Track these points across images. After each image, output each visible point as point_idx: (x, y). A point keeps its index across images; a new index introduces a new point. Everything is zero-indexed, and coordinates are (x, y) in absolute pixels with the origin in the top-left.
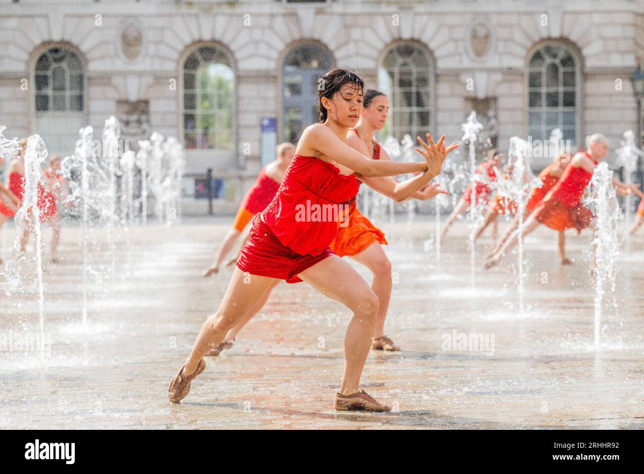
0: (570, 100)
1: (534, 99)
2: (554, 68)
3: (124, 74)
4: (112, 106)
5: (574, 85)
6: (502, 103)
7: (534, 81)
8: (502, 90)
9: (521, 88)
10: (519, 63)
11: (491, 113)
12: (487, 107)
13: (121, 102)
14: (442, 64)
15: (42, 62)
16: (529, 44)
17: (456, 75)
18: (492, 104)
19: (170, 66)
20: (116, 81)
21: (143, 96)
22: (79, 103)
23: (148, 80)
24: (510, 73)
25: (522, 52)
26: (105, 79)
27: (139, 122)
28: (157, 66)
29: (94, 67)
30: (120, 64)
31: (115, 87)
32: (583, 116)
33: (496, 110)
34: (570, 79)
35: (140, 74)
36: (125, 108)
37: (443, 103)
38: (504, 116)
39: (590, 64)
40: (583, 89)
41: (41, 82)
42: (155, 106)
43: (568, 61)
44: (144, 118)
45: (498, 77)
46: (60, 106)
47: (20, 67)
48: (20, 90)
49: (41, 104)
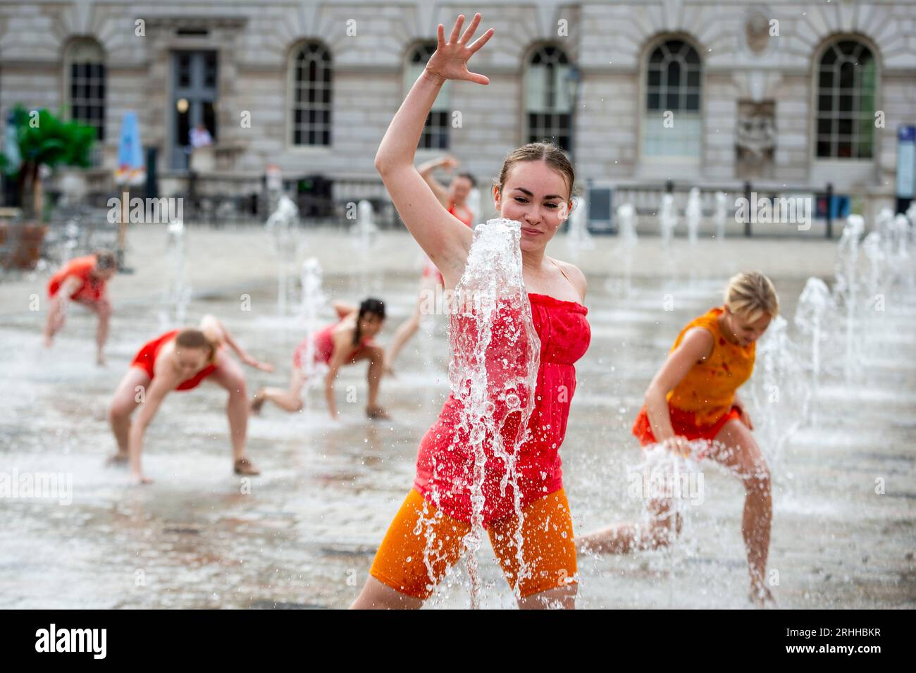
3: (747, 70)
4: (731, 106)
13: (743, 103)
15: (656, 56)
19: (802, 62)
20: (740, 78)
21: (769, 95)
22: (694, 104)
23: (775, 78)
26: (726, 75)
27: (762, 126)
28: (787, 61)
29: (713, 61)
30: (744, 58)
31: (736, 85)
35: (766, 71)
36: (748, 109)
41: (654, 78)
42: (783, 108)
44: (768, 121)
46: (673, 104)
47: (628, 60)
48: (627, 87)
49: (654, 103)
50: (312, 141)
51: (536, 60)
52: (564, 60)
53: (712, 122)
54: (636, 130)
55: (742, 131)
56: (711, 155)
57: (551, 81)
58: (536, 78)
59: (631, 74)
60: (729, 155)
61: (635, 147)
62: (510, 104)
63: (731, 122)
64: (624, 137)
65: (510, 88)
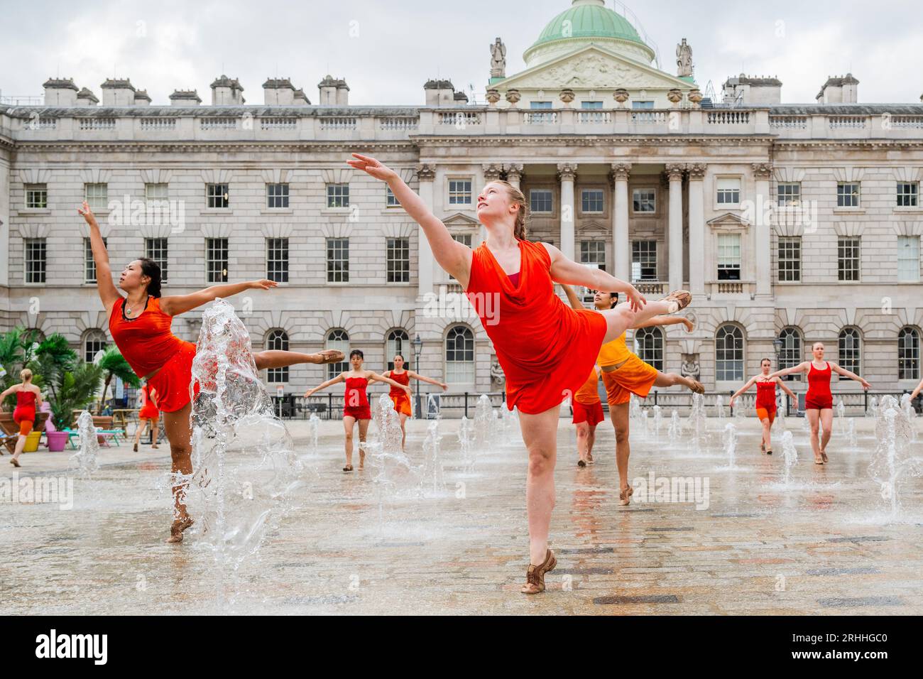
0: (739, 355)
1: (720, 355)
2: (730, 338)
5: (741, 347)
6: (702, 357)
7: (719, 344)
8: (702, 349)
9: (712, 349)
10: (712, 335)
11: (696, 362)
12: (694, 359)
14: (669, 335)
15: (451, 334)
16: (717, 325)
17: (676, 341)
18: (697, 357)
22: (470, 356)
24: (706, 340)
25: (714, 329)
32: (746, 364)
33: (699, 361)
34: (739, 344)
37: (669, 356)
38: (703, 364)
39: (750, 335)
40: (747, 349)
41: (450, 345)
43: (738, 334)
45: (700, 343)
46: (460, 357)
47: (439, 336)
48: (439, 349)
49: (450, 356)
50: (278, 380)
51: (391, 337)
52: (406, 337)
53: (479, 365)
54: (442, 370)
55: (493, 368)
56: (479, 380)
57: (400, 347)
58: (392, 345)
59: (440, 343)
60: (488, 381)
61: (442, 377)
62: (380, 359)
63: (488, 365)
64: (437, 373)
65: (380, 351)
